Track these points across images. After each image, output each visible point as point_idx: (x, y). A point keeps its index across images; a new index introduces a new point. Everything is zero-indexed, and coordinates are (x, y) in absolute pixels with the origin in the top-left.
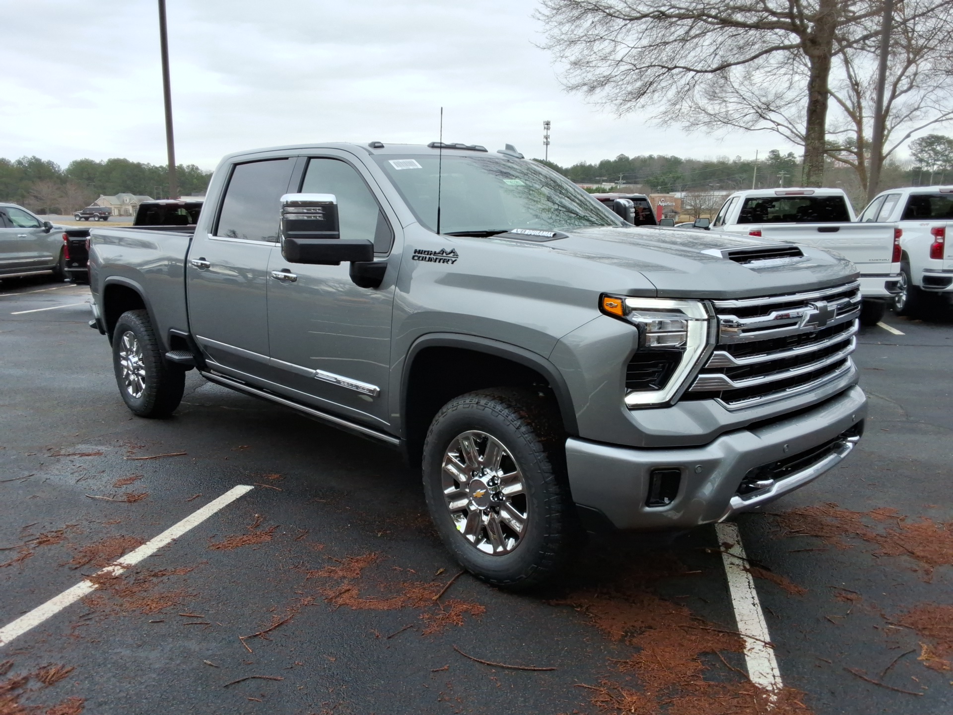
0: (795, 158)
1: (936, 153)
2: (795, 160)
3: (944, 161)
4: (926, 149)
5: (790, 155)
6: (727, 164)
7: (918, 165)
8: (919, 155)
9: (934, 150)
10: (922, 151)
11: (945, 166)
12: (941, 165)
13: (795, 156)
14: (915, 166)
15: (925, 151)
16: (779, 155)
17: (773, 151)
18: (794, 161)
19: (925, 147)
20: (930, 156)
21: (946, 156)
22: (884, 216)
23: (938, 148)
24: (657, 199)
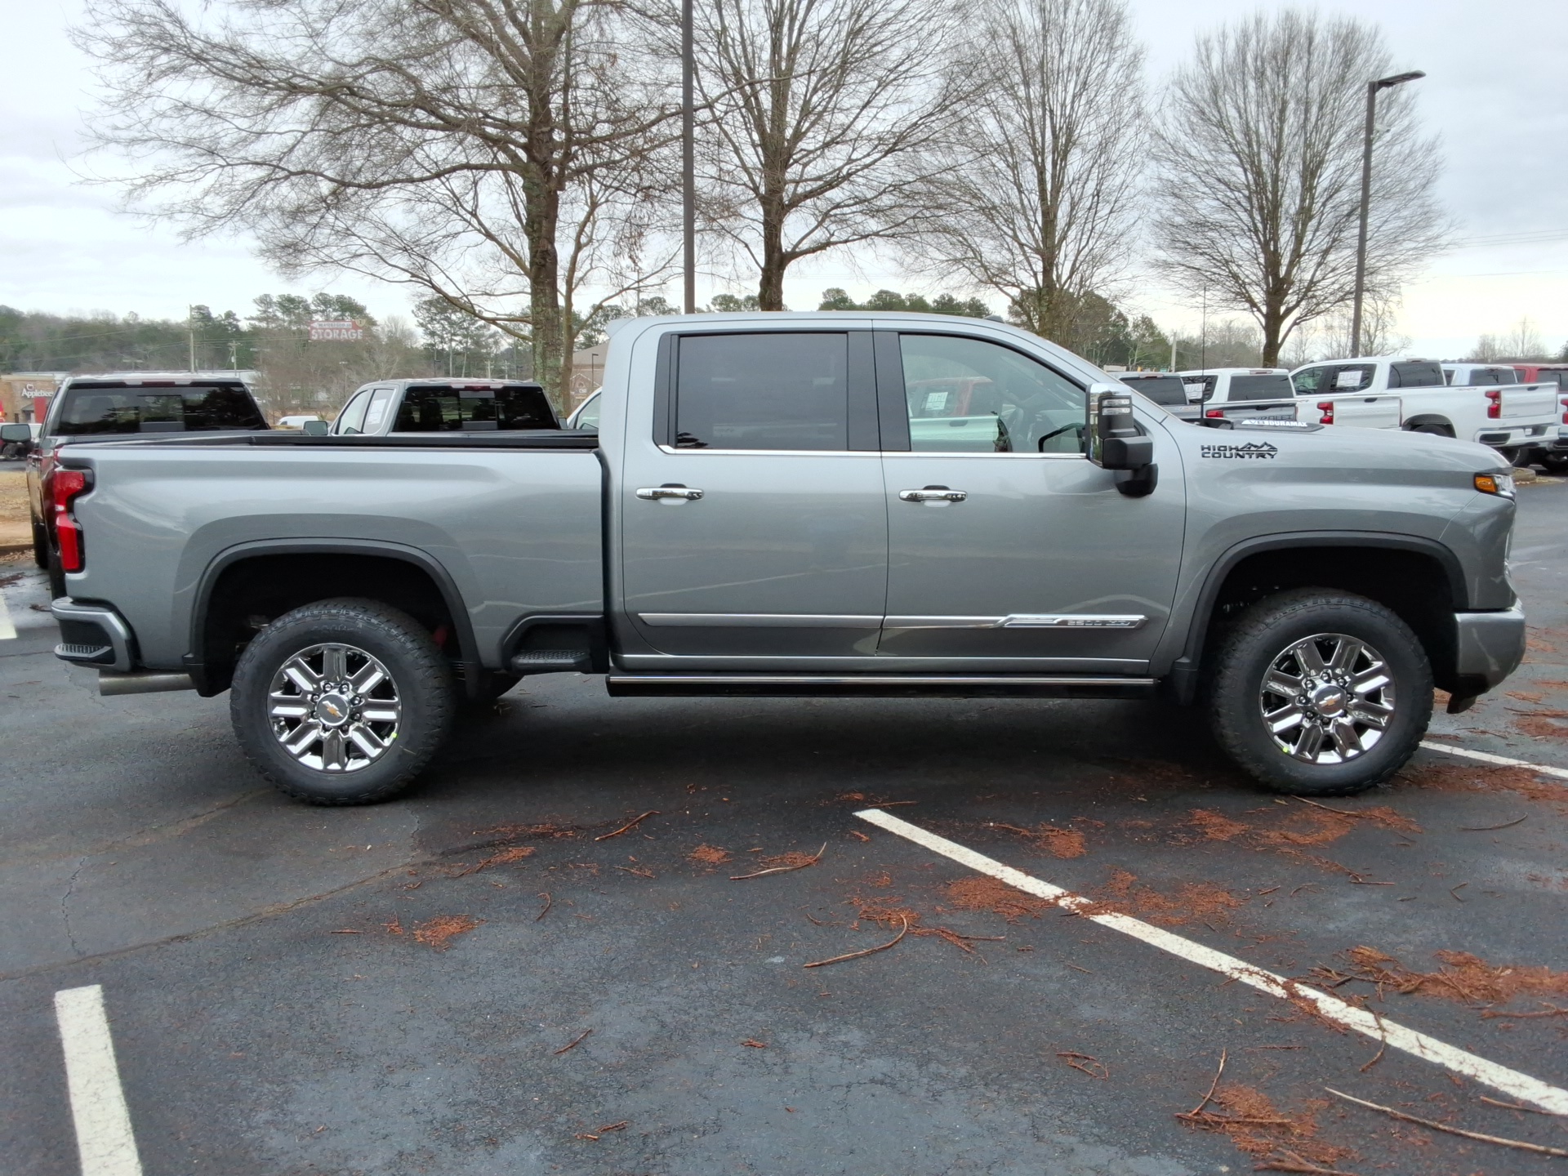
0: (238, 320)
1: (452, 323)
2: (239, 324)
3: (465, 336)
4: (438, 318)
5: (229, 315)
6: (114, 324)
7: (430, 341)
8: (429, 326)
9: (447, 319)
10: (432, 319)
11: (467, 342)
12: (460, 342)
13: (237, 317)
14: (425, 341)
15: (435, 320)
16: (209, 314)
17: (199, 308)
18: (236, 327)
19: (436, 314)
20: (444, 329)
21: (467, 329)
22: (374, 422)
23: (454, 317)
24: (18, 385)
